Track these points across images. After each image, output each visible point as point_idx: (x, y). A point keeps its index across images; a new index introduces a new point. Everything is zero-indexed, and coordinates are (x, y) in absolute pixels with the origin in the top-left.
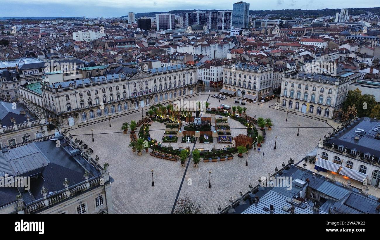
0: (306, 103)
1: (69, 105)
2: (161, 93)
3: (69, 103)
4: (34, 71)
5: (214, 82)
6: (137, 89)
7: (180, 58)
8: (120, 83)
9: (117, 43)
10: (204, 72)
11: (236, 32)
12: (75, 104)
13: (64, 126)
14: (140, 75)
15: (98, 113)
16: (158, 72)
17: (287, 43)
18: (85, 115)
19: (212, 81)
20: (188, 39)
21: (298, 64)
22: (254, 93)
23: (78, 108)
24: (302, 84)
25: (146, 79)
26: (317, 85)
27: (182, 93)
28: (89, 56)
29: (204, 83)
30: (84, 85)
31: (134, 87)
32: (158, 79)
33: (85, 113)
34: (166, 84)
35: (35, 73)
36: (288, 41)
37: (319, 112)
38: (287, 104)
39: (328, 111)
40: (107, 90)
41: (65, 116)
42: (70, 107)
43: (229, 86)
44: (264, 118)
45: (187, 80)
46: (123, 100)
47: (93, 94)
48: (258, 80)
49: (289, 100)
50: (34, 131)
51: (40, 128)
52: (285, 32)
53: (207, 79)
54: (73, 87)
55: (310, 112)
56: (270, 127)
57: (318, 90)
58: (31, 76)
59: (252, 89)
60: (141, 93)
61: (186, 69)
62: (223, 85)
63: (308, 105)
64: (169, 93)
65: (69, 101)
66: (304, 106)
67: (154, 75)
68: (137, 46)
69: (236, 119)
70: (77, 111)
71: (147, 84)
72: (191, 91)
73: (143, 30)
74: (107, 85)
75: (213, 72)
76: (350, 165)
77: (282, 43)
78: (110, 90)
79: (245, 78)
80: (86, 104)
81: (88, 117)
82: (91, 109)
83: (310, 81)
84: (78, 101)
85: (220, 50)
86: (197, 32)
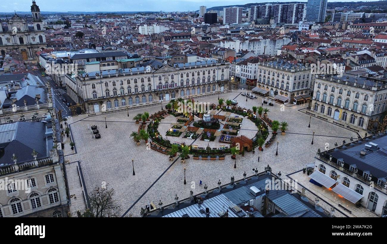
0: (339, 109)
1: (95, 93)
2: (188, 88)
3: (94, 92)
4: (83, 61)
5: (250, 80)
6: (162, 82)
7: (221, 54)
8: (145, 75)
9: (173, 37)
10: (242, 69)
11: (305, 26)
12: (101, 92)
13: (90, 112)
14: (166, 69)
15: (122, 103)
16: (185, 67)
17: (358, 40)
18: (110, 104)
19: (249, 78)
20: (246, 33)
21: (349, 64)
22: (286, 94)
23: (103, 97)
24: (336, 88)
25: (172, 73)
26: (352, 89)
27: (212, 89)
28: (140, 49)
29: (241, 80)
30: (109, 76)
31: (159, 80)
32: (185, 73)
33: (110, 101)
34: (193, 79)
35: (83, 62)
36: (359, 38)
37: (352, 120)
38: (319, 108)
39: (363, 120)
40: (132, 82)
41: (91, 102)
42: (96, 95)
43: (262, 85)
44: (280, 122)
45: (218, 76)
46: (147, 92)
47: (118, 84)
48: (291, 79)
49: (321, 104)
50: (42, 113)
51: (48, 111)
52: (362, 27)
53: (244, 76)
54: (99, 76)
55: (343, 119)
56: (283, 131)
57: (353, 95)
58: (80, 65)
59: (284, 89)
60: (166, 86)
61: (217, 64)
62: (257, 83)
63: (341, 111)
64: (196, 88)
65: (95, 89)
66: (337, 112)
67: (181, 69)
68: (191, 40)
69: (252, 119)
70: (101, 99)
71: (173, 78)
72: (222, 88)
73: (207, 24)
74: (132, 77)
75: (250, 70)
76: (346, 183)
77: (351, 39)
78: (135, 82)
79: (278, 77)
80: (111, 93)
81: (113, 105)
82: (116, 98)
83: (344, 84)
84: (103, 90)
85: (272, 46)
86: (262, 26)
